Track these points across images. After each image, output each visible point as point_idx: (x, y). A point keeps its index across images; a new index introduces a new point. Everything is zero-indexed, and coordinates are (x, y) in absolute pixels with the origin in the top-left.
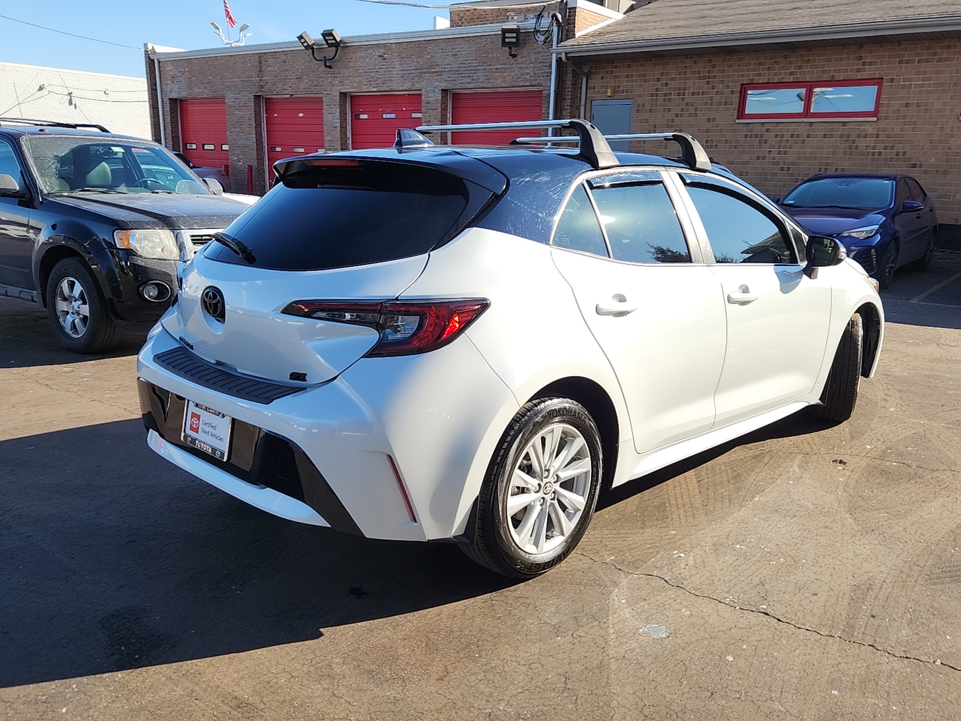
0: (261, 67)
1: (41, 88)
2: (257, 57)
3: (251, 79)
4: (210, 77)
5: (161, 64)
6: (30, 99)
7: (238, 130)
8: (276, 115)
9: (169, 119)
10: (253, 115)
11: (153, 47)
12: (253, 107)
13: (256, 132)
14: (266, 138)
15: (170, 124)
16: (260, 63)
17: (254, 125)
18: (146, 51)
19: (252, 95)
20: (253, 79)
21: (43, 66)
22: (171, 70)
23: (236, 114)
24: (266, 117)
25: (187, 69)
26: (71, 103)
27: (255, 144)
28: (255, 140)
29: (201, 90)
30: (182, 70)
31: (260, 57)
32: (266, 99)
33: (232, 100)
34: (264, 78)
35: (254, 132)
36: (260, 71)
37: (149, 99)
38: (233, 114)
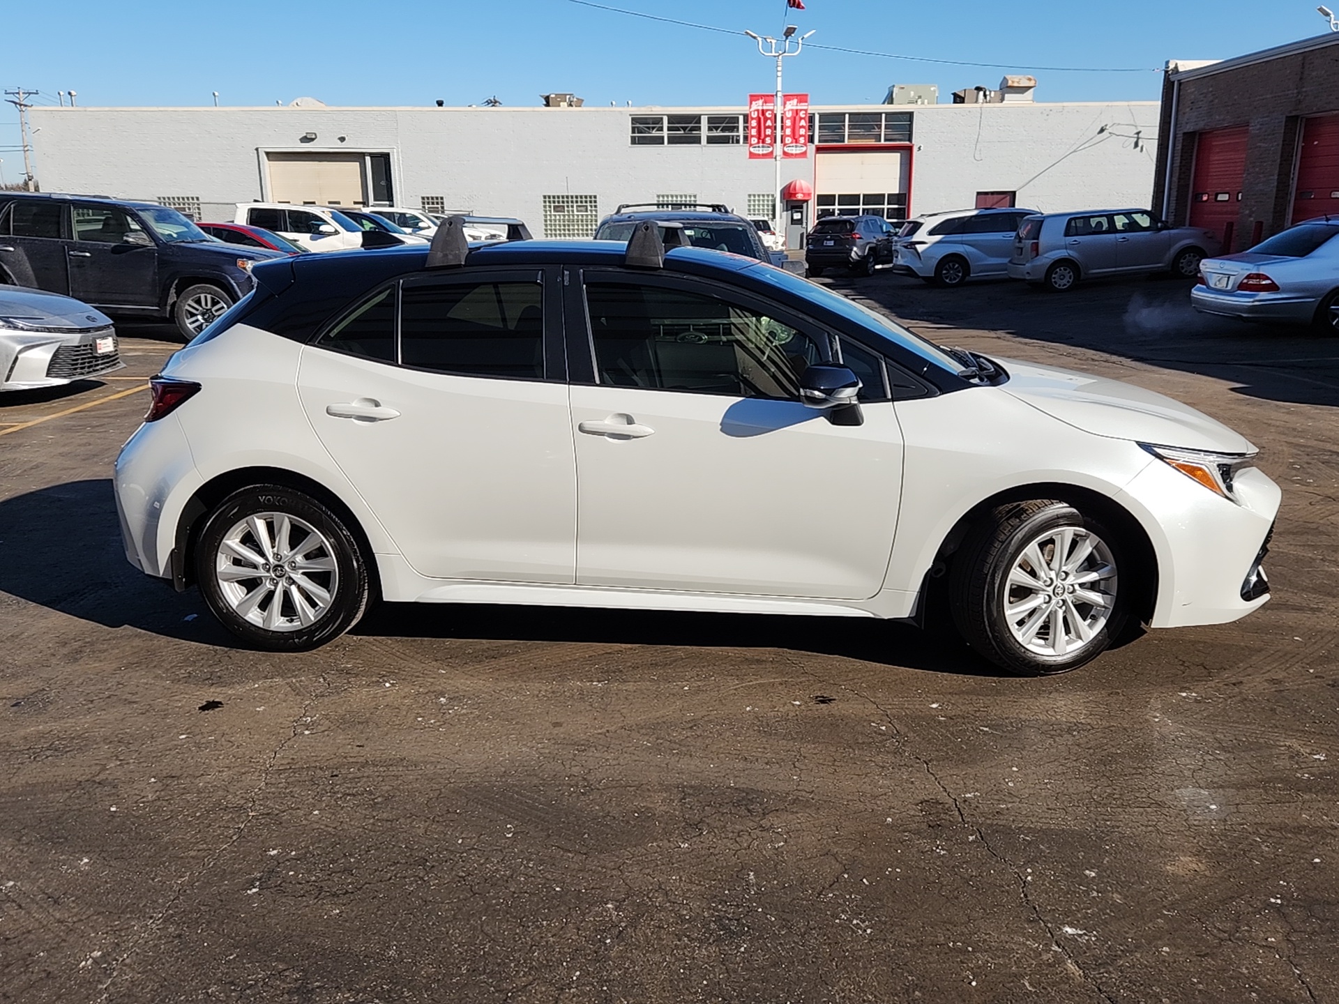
0: (1302, 73)
1: (1102, 130)
2: (1300, 59)
3: (1287, 92)
4: (1236, 97)
5: (1182, 87)
6: (1086, 145)
7: (1257, 169)
8: (1316, 143)
9: (1179, 161)
10: (1281, 146)
11: (1176, 64)
12: (1282, 135)
13: (1279, 172)
14: (1296, 179)
15: (1178, 168)
16: (1303, 68)
17: (1279, 160)
18: (1166, 72)
19: (1284, 116)
20: (1290, 92)
21: (1111, 101)
22: (1192, 93)
23: (1260, 147)
24: (1303, 147)
25: (1211, 89)
26: (1136, 145)
27: (1275, 190)
28: (1276, 184)
29: (1222, 117)
30: (1205, 91)
31: (1304, 59)
32: (1307, 119)
33: (1258, 126)
34: (1304, 89)
35: (1277, 172)
36: (1301, 79)
37: (1159, 136)
38: (1257, 147)
